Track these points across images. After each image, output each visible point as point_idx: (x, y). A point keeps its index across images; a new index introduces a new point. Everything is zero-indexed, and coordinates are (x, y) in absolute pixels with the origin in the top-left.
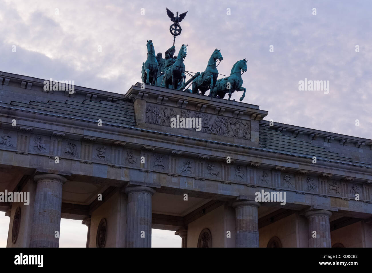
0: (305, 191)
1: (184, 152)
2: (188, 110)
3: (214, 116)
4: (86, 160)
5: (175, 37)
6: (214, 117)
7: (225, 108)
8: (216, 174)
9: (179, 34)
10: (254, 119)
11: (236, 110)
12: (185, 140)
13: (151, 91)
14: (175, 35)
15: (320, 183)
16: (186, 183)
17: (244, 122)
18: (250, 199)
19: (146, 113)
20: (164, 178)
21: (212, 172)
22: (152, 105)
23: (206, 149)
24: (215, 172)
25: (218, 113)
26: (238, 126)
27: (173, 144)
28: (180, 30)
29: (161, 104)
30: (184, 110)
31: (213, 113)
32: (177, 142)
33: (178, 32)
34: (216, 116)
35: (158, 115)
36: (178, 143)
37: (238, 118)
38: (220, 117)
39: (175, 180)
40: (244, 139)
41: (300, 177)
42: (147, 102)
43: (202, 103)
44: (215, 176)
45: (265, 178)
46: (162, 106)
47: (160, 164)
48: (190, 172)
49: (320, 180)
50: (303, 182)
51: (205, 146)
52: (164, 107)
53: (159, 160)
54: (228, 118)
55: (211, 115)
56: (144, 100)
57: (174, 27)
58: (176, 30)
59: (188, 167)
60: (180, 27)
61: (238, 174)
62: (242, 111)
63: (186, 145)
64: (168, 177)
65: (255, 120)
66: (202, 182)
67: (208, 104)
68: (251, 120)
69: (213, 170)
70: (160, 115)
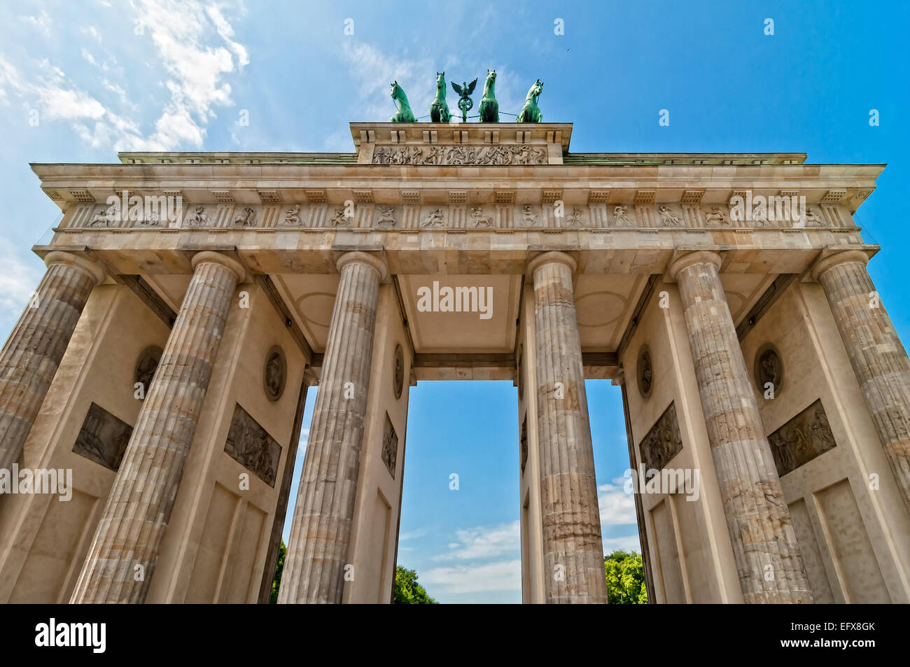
0: (657, 227)
2: (442, 146)
3: (485, 148)
4: (266, 228)
6: (487, 149)
8: (485, 222)
10: (552, 141)
11: (516, 129)
13: (378, 125)
14: (465, 110)
15: (686, 211)
16: (433, 241)
17: (536, 149)
18: (547, 249)
19: (374, 158)
20: (395, 238)
21: (478, 219)
22: (385, 148)
24: (483, 219)
25: (490, 141)
26: (525, 154)
27: (401, 180)
28: (471, 104)
29: (398, 144)
31: (482, 144)
32: (407, 176)
33: (469, 106)
34: (488, 148)
35: (393, 158)
36: (410, 178)
37: (525, 144)
39: (412, 238)
41: (645, 209)
42: (376, 145)
44: (484, 225)
45: (578, 217)
46: (401, 147)
47: (386, 219)
48: (439, 224)
49: (685, 207)
50: (651, 214)
52: (404, 148)
53: (387, 213)
54: (509, 147)
55: (481, 147)
56: (372, 142)
58: (465, 104)
59: (436, 217)
60: (470, 100)
61: (525, 217)
63: (423, 178)
64: (401, 235)
65: (554, 142)
66: (461, 237)
67: (469, 129)
68: (548, 143)
69: (480, 216)
70: (395, 157)
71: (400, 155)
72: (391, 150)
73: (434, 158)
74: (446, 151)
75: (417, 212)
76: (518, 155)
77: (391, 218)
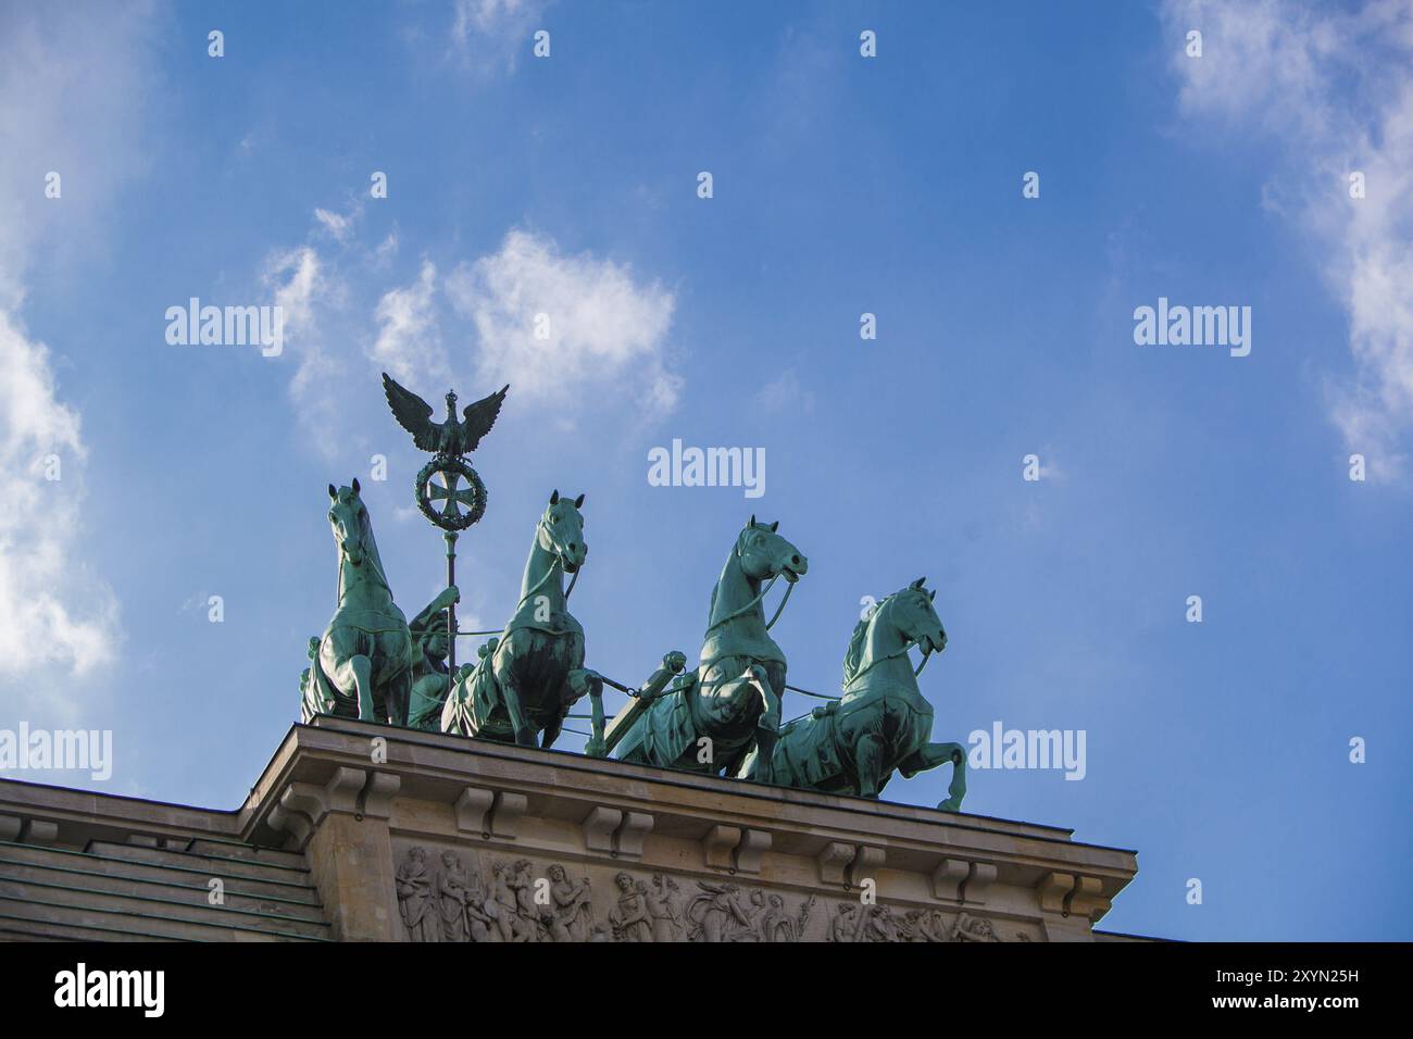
3: (820, 901)
5: (452, 539)
6: (826, 912)
7: (886, 843)
9: (474, 517)
10: (1059, 907)
11: (947, 851)
14: (451, 524)
19: (402, 898)
25: (841, 880)
28: (478, 498)
29: (484, 842)
30: (638, 876)
31: (814, 884)
33: (470, 509)
37: (965, 906)
42: (393, 832)
43: (742, 821)
46: (495, 856)
56: (376, 818)
57: (440, 479)
58: (451, 494)
60: (472, 477)
62: (987, 856)
67: (776, 826)
68: (1045, 916)
71: (509, 898)
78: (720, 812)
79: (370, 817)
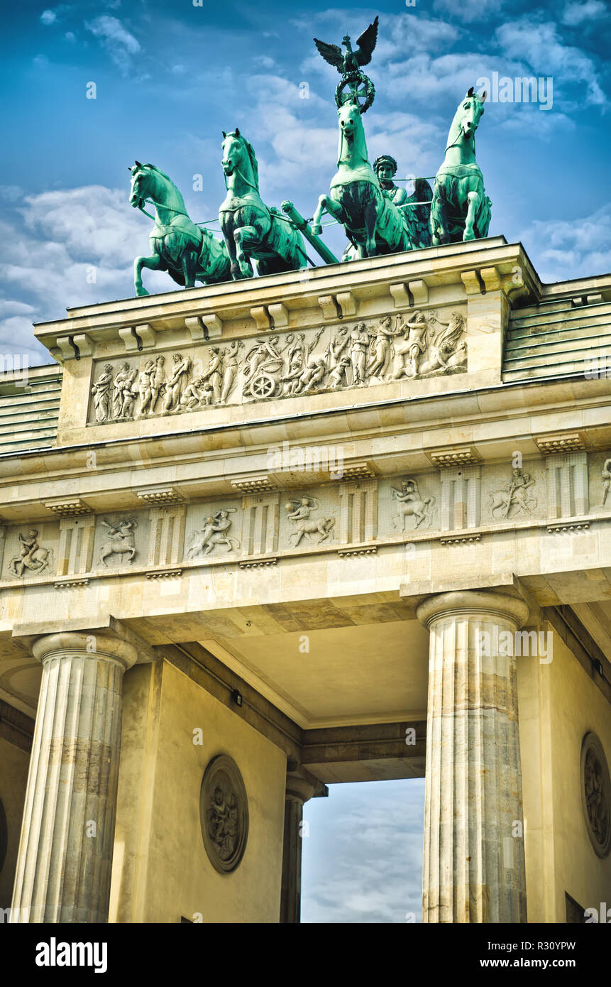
1: (175, 485)
2: (234, 340)
3: (328, 329)
7: (349, 289)
8: (316, 531)
10: (478, 291)
12: (165, 444)
13: (90, 322)
16: (210, 588)
18: (441, 589)
22: (113, 363)
23: (248, 454)
24: (310, 525)
25: (335, 314)
26: (413, 334)
27: (133, 469)
29: (141, 353)
30: (221, 346)
31: (320, 322)
32: (144, 458)
33: (366, 100)
34: (335, 329)
35: (129, 390)
36: (150, 462)
37: (416, 307)
38: (347, 325)
39: (170, 586)
40: (439, 374)
42: (94, 361)
43: (262, 303)
44: (316, 537)
45: (519, 495)
47: (117, 547)
48: (223, 548)
51: (242, 443)
52: (153, 357)
53: (118, 535)
54: (380, 319)
55: (318, 331)
56: (87, 356)
57: (347, 90)
59: (215, 532)
60: (366, 82)
63: (177, 458)
64: (147, 582)
65: (484, 292)
67: (283, 299)
68: (469, 298)
69: (307, 518)
70: (134, 389)
72: (127, 367)
73: (215, 377)
74: (243, 353)
75: (177, 523)
76: (401, 339)
77: (125, 545)
78: (251, 302)
79: (83, 357)
